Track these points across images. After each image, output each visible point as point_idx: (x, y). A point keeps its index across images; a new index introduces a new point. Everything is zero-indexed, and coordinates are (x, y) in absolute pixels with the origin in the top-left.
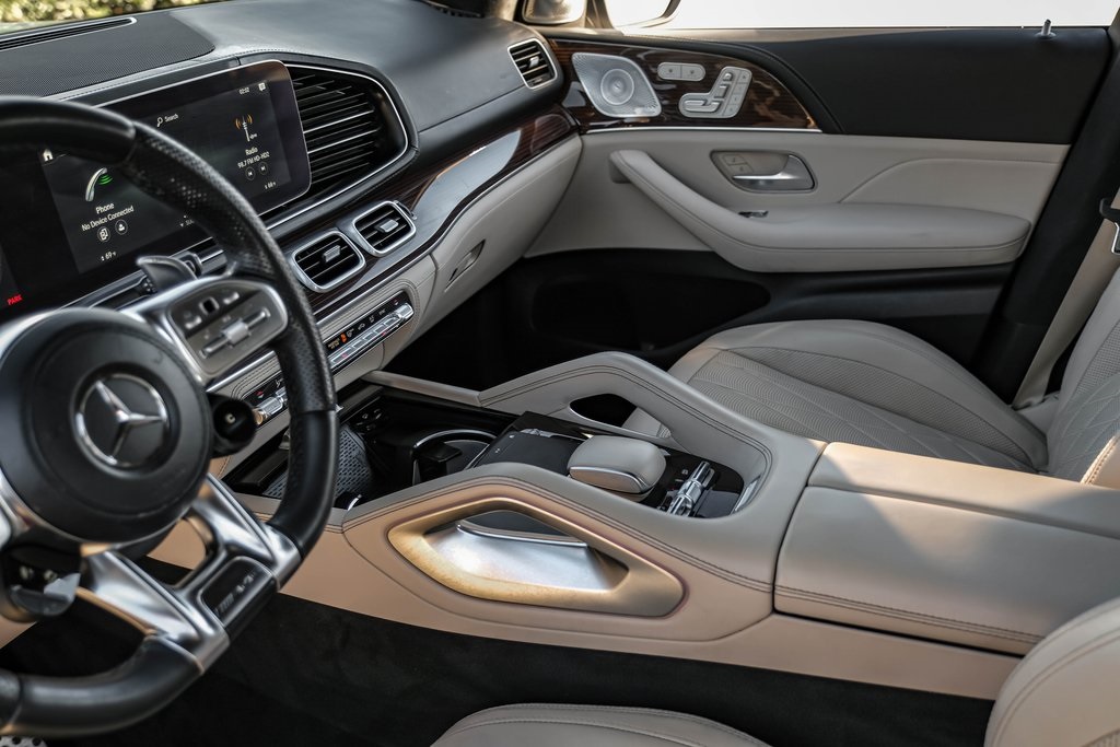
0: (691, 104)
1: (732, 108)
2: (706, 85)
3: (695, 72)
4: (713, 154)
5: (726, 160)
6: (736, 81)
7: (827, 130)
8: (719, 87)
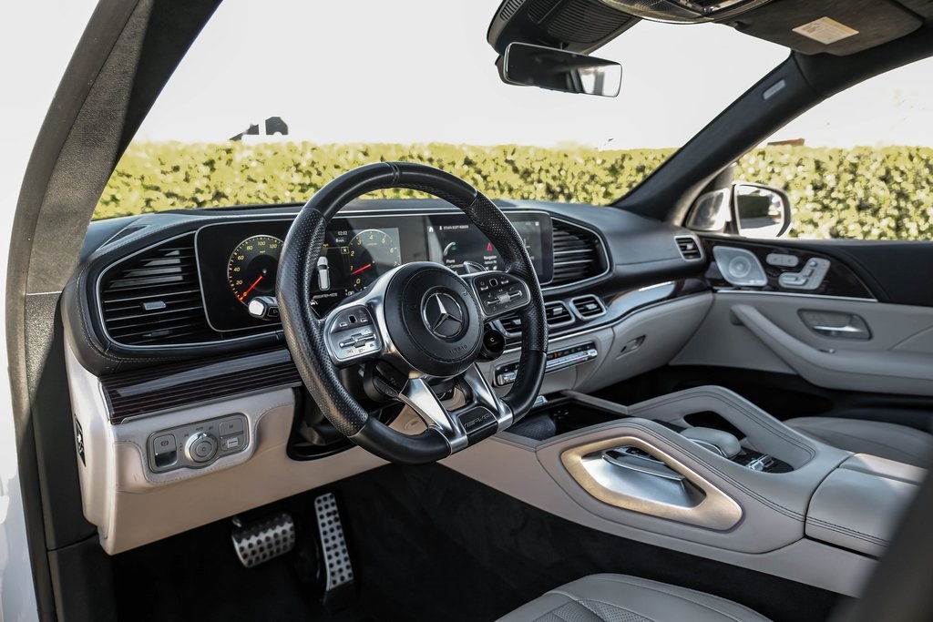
0: (786, 280)
1: (815, 283)
2: (798, 268)
3: (793, 261)
4: (801, 311)
5: (809, 317)
6: (820, 267)
7: (881, 301)
8: (807, 270)
